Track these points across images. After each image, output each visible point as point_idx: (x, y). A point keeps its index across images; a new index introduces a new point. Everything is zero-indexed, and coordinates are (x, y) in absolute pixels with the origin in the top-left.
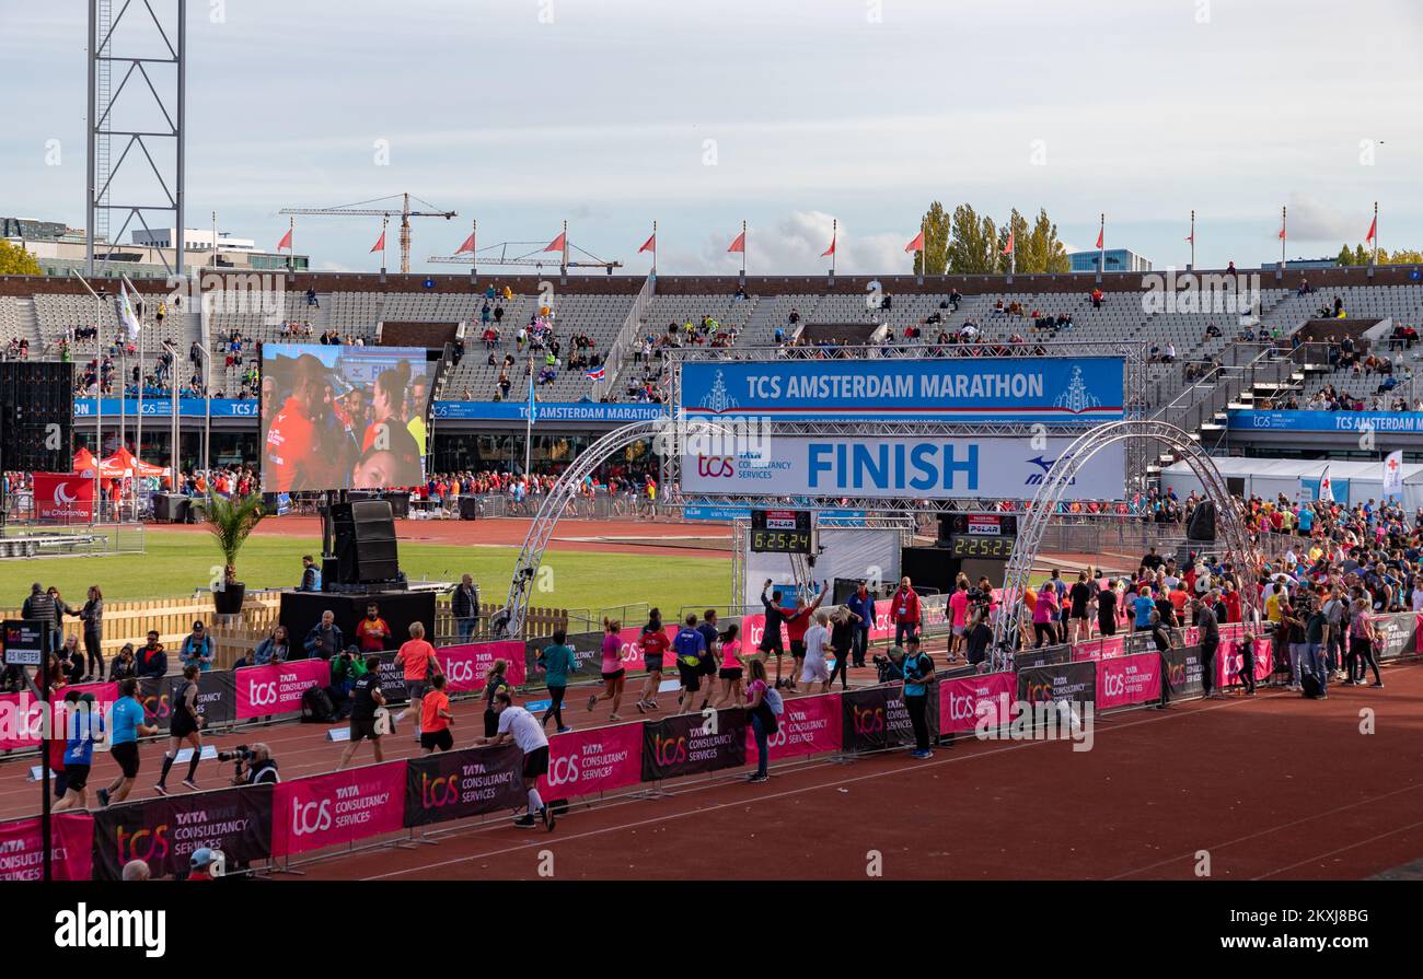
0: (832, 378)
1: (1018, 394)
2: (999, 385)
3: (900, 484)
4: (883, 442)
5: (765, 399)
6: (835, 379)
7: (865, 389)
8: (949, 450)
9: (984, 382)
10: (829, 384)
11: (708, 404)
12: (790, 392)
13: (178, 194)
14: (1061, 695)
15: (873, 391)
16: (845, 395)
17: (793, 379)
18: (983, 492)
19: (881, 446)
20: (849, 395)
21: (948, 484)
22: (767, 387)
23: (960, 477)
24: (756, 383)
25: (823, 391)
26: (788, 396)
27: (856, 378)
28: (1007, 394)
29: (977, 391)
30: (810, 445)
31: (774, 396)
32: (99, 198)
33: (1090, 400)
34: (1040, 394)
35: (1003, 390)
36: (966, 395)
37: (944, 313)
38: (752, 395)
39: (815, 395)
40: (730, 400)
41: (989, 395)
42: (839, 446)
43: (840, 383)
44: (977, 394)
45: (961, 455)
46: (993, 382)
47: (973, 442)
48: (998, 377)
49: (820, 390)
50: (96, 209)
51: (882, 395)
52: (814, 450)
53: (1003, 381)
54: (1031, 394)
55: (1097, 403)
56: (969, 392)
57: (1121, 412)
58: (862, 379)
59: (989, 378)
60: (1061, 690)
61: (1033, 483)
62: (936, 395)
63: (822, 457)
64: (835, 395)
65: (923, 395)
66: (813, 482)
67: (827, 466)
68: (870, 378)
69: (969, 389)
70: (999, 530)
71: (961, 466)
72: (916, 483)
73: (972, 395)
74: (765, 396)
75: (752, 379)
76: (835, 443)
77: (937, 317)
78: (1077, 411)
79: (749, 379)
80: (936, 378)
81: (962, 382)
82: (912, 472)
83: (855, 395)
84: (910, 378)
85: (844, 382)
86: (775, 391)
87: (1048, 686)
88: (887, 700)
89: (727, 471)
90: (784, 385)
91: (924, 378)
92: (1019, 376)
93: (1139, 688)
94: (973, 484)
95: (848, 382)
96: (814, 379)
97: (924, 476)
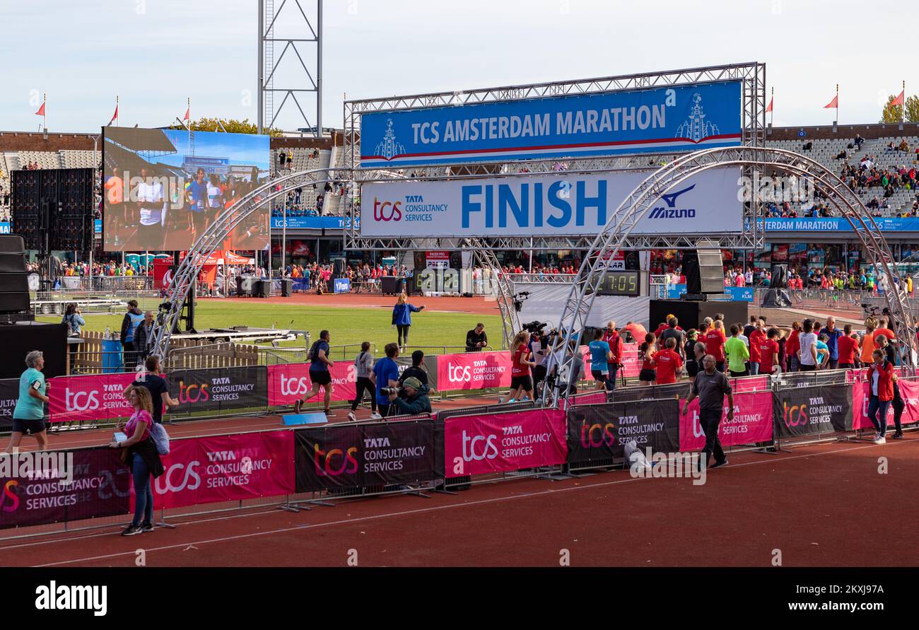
0: (481, 120)
1: (643, 127)
2: (625, 118)
3: (539, 223)
4: (524, 181)
5: (427, 144)
6: (484, 121)
7: (509, 129)
8: (581, 186)
9: (612, 116)
10: (479, 126)
11: (380, 152)
12: (447, 136)
13: (318, 80)
14: (630, 435)
15: (515, 131)
16: (492, 136)
17: (449, 124)
18: (610, 226)
19: (523, 185)
20: (495, 136)
21: (580, 222)
22: (428, 134)
23: (591, 213)
24: (419, 129)
25: (474, 134)
26: (445, 140)
27: (502, 119)
28: (633, 127)
29: (606, 125)
30: (463, 188)
31: (434, 141)
32: (266, 84)
33: (710, 129)
34: (662, 125)
35: (629, 123)
36: (595, 130)
37: (849, 152)
38: (416, 142)
39: (467, 139)
40: (398, 147)
41: (616, 128)
42: (487, 186)
43: (488, 124)
44: (606, 129)
45: (591, 192)
46: (620, 115)
47: (601, 177)
48: (625, 109)
49: (472, 133)
50: (264, 92)
51: (523, 135)
52: (467, 191)
53: (629, 114)
54: (654, 126)
55: (716, 131)
56: (598, 128)
57: (738, 140)
58: (505, 119)
59: (616, 111)
60: (629, 430)
61: (656, 217)
62: (570, 132)
63: (473, 199)
64: (484, 137)
65: (558, 133)
66: (465, 224)
67: (477, 207)
68: (514, 118)
69: (598, 123)
70: (624, 265)
71: (591, 202)
72: (552, 221)
73: (601, 130)
74: (426, 141)
75: (416, 126)
76: (483, 183)
77: (843, 155)
78: (697, 140)
79: (413, 126)
80: (569, 114)
81: (592, 117)
82: (549, 210)
83: (500, 137)
84: (547, 116)
85: (491, 124)
86: (434, 137)
87: (611, 425)
88: (365, 437)
89: (396, 215)
90: (441, 130)
91: (560, 115)
92: (644, 108)
93: (744, 429)
94: (602, 220)
95: (495, 124)
96: (467, 122)
97: (559, 214)
